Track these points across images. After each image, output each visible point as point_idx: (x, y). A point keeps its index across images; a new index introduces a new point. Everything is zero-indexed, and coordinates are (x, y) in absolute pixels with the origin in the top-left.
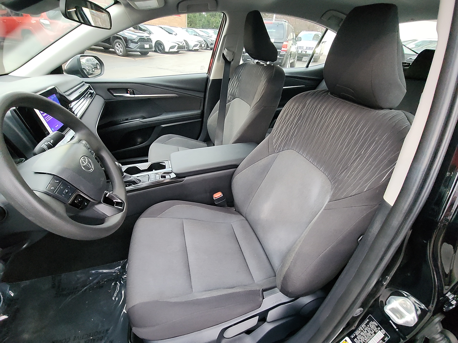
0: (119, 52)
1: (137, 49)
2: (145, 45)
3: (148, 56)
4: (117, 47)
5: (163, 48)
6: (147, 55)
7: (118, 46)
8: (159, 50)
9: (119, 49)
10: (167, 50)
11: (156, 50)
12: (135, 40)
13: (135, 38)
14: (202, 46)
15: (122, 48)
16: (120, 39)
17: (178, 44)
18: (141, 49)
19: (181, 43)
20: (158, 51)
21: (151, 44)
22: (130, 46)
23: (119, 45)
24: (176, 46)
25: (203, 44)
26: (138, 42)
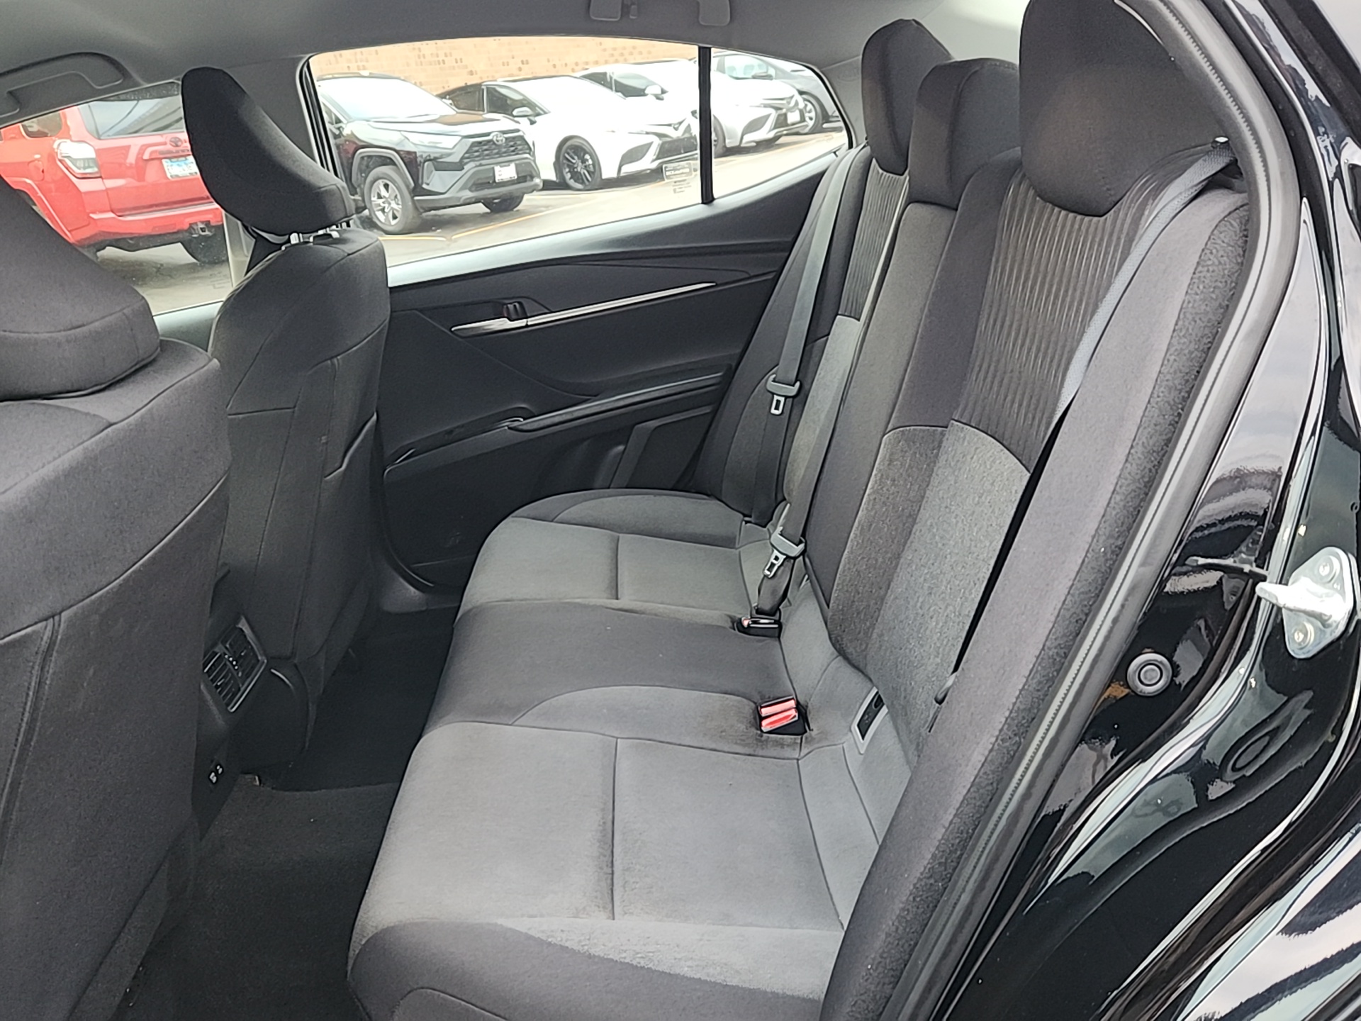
0: (387, 217)
1: (460, 194)
2: (497, 169)
3: (521, 214)
4: (380, 197)
5: (594, 165)
6: (515, 209)
7: (383, 192)
8: (576, 176)
9: (386, 205)
10: (609, 172)
11: (564, 178)
12: (449, 155)
13: (451, 147)
14: (789, 121)
15: (399, 197)
16: (387, 161)
17: (660, 135)
18: (476, 190)
19: (676, 129)
20: (572, 182)
21: (527, 158)
22: (428, 184)
23: (386, 186)
24: (651, 143)
25: (790, 110)
26: (466, 161)
